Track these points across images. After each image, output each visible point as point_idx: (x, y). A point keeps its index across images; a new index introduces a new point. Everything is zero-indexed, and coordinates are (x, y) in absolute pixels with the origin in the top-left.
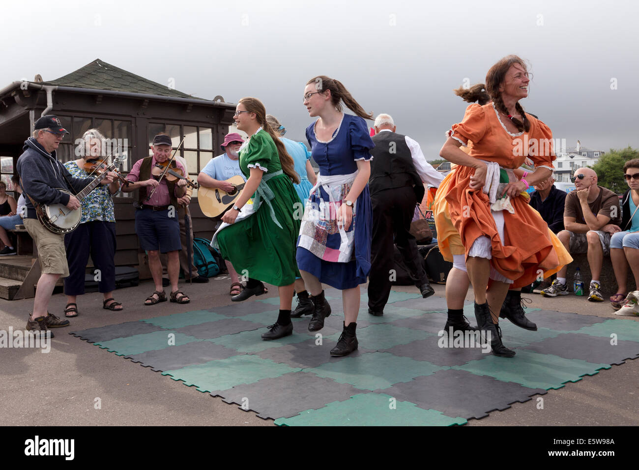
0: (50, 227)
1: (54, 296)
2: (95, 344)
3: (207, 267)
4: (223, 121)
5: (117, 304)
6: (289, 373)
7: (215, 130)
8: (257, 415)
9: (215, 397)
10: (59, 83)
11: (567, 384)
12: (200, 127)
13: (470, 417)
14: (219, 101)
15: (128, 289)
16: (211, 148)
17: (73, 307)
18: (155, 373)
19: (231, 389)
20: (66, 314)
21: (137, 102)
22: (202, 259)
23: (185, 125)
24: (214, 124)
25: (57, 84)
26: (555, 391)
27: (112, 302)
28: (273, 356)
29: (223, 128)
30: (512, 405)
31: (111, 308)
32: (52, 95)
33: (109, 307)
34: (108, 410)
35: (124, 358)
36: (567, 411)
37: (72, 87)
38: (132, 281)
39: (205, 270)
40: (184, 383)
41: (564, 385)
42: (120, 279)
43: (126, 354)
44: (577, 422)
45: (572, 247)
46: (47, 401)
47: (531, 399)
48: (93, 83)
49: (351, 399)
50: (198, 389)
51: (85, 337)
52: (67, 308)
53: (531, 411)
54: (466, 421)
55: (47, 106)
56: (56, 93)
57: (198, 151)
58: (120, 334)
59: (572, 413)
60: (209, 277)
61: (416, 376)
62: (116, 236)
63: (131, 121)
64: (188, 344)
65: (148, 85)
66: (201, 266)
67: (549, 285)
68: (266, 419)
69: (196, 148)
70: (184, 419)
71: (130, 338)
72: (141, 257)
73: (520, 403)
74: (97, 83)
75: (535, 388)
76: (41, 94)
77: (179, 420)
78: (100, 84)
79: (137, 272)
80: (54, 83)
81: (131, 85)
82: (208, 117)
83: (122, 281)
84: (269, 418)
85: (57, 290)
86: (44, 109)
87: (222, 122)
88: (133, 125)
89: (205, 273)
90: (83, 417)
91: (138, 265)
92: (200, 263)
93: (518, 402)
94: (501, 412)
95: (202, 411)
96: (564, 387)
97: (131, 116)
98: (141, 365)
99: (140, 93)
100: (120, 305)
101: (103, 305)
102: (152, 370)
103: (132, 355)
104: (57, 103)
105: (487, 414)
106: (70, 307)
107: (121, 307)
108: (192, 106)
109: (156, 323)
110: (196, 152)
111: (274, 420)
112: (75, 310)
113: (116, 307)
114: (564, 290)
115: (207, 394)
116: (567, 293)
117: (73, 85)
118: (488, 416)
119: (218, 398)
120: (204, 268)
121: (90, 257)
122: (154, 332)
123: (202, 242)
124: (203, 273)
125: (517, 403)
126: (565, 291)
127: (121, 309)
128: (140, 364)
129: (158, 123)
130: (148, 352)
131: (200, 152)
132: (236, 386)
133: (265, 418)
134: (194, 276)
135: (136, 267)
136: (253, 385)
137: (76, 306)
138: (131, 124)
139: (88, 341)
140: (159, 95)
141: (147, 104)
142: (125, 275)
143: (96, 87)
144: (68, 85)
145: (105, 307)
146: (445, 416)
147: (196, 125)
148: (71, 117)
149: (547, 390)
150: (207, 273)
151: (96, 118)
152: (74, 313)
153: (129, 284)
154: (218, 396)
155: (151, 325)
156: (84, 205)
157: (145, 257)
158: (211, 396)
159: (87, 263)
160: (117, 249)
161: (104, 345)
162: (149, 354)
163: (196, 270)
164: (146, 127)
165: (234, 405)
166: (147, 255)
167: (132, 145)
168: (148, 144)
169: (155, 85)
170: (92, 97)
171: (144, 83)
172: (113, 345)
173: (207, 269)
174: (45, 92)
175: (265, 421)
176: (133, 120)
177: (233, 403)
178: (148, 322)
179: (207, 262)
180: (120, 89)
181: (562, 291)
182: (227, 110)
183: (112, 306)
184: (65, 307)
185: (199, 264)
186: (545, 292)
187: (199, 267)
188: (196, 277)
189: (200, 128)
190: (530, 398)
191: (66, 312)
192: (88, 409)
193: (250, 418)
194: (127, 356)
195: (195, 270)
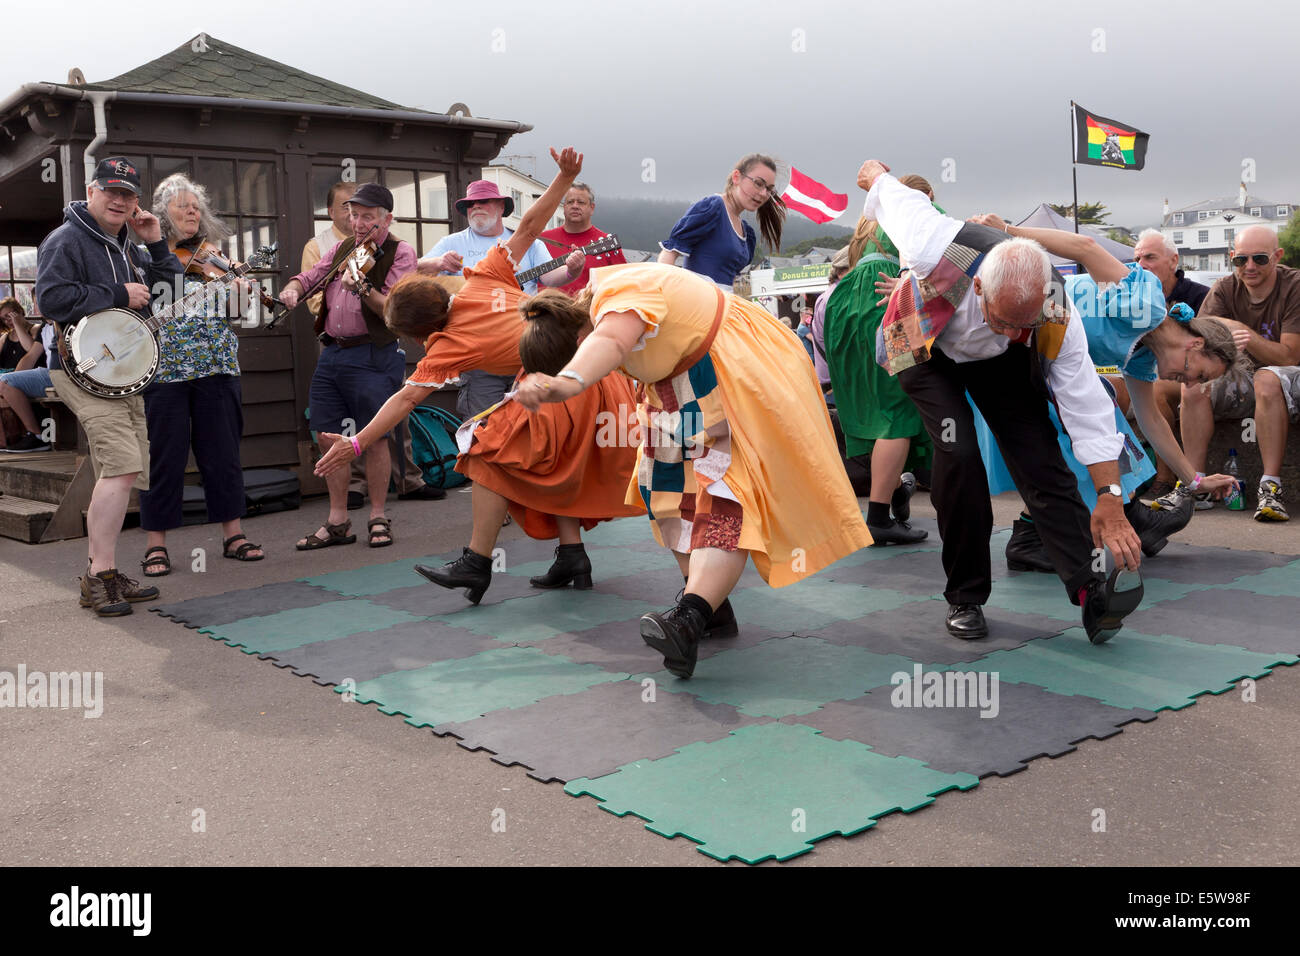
0: (83, 381)
1: (123, 534)
2: (201, 630)
3: (442, 467)
4: (470, 157)
5: (253, 547)
6: (601, 685)
7: (453, 175)
8: (530, 772)
9: (442, 736)
10: (120, 85)
11: (1202, 700)
12: (421, 170)
13: (985, 772)
14: (459, 115)
15: (278, 516)
16: (444, 215)
17: (160, 554)
18: (321, 688)
19: (479, 719)
20: (144, 570)
21: (286, 121)
22: (430, 450)
23: (387, 168)
24: (449, 164)
25: (114, 87)
26: (1175, 713)
27: (243, 542)
28: (571, 650)
29: (470, 173)
30: (1079, 746)
31: (240, 555)
32: (106, 110)
33: (235, 553)
34: (216, 767)
35: (259, 658)
36: (1198, 756)
37: (144, 93)
38: (286, 499)
39: (438, 473)
40: (380, 708)
41: (1193, 700)
42: (260, 495)
43: (264, 650)
44: (1219, 780)
45: (1217, 404)
46: (91, 750)
47: (1121, 732)
48: (193, 84)
49: (733, 737)
50: (407, 720)
51: (180, 617)
52: (146, 557)
53: (1120, 758)
54: (978, 781)
55: (94, 135)
56: (112, 106)
57: (419, 221)
58: (253, 609)
59: (1210, 761)
60: (448, 488)
61: (873, 686)
62: (243, 405)
63: (274, 162)
64: (394, 626)
65: (310, 86)
66: (430, 465)
67: (1171, 489)
68: (547, 782)
69: (415, 216)
70: (374, 785)
71: (274, 617)
72: (303, 448)
73: (1095, 741)
74: (200, 84)
75: (1130, 707)
76: (83, 109)
77: (363, 786)
78: (206, 84)
79: (296, 480)
80: (109, 86)
81: (273, 85)
82: (437, 148)
83: (264, 500)
84: (553, 780)
85: (131, 522)
86: (90, 141)
87: (466, 160)
88: (278, 170)
89: (440, 479)
90: (164, 782)
91: (298, 464)
92: (428, 458)
93: (1093, 737)
94: (1055, 761)
95: (414, 766)
96: (1194, 704)
97: (273, 152)
98: (293, 673)
99: (293, 101)
100: (258, 548)
101: (222, 551)
102: (314, 682)
103: (275, 651)
104: (117, 128)
105: (1024, 765)
106: (154, 555)
107: (260, 553)
108: (403, 127)
109: (330, 586)
110: (414, 225)
111: (564, 783)
112: (165, 561)
113: (251, 553)
114: (1202, 500)
115: (427, 730)
116: (1210, 505)
117: (150, 90)
118: (1026, 768)
119: (451, 739)
120: (435, 469)
121: (191, 451)
122: (325, 604)
123: (432, 414)
124: (435, 479)
125: (1091, 740)
126: (1205, 501)
127: (261, 558)
128: (289, 670)
129: (330, 165)
130: (310, 646)
131: (423, 225)
132: (490, 714)
133: (547, 779)
134: (415, 485)
135: (293, 469)
136: (525, 711)
137: (166, 553)
138: (274, 168)
139: (188, 624)
140: (330, 104)
141: (306, 124)
142: (268, 488)
143: (199, 93)
144: (139, 88)
145: (227, 555)
146: (932, 771)
147: (413, 167)
148: (148, 156)
149: (1157, 712)
150: (442, 480)
151: (200, 158)
152: (162, 568)
153: (279, 505)
154: (449, 734)
155: (320, 589)
156: (174, 343)
157: (313, 449)
158: (435, 734)
159: (184, 463)
160: (244, 433)
161: (218, 632)
162: (312, 649)
163: (419, 472)
164: (307, 174)
165: (482, 752)
166: (317, 444)
167: (277, 213)
168: (310, 211)
169: (323, 85)
170: (188, 114)
171: (302, 81)
172: (236, 632)
173: (443, 471)
174: (89, 104)
175: (545, 786)
176: (278, 159)
177: (480, 749)
178: (314, 583)
179: (443, 455)
180: (247, 95)
181: (1199, 500)
182: (477, 134)
183: (242, 551)
184: (144, 555)
185: (426, 461)
186: (1162, 503)
187: (425, 467)
188: (419, 489)
189: (421, 173)
190: (1118, 729)
191: (145, 565)
192: (176, 765)
193: (515, 780)
194: (265, 654)
195: (417, 473)
